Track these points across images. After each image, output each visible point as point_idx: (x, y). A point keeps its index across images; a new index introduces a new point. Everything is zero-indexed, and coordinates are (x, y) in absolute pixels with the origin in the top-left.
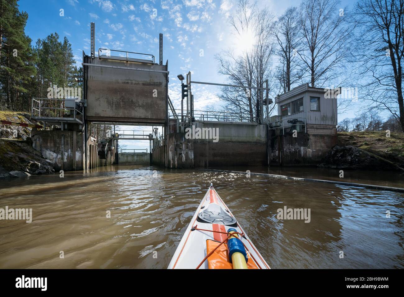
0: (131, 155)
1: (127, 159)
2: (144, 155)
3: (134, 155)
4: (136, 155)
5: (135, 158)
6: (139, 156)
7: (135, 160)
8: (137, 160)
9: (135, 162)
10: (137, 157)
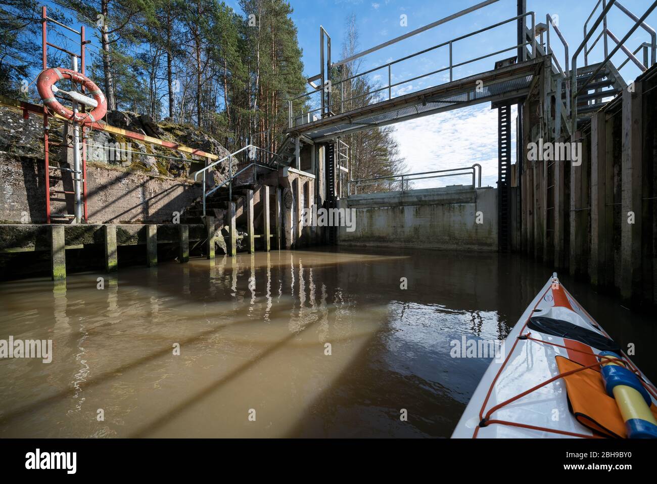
0: (390, 205)
1: (371, 225)
2: (459, 201)
3: (401, 204)
4: (413, 204)
5: (409, 217)
6: (427, 210)
7: (408, 229)
8: (416, 230)
9: (408, 240)
10: (417, 213)
